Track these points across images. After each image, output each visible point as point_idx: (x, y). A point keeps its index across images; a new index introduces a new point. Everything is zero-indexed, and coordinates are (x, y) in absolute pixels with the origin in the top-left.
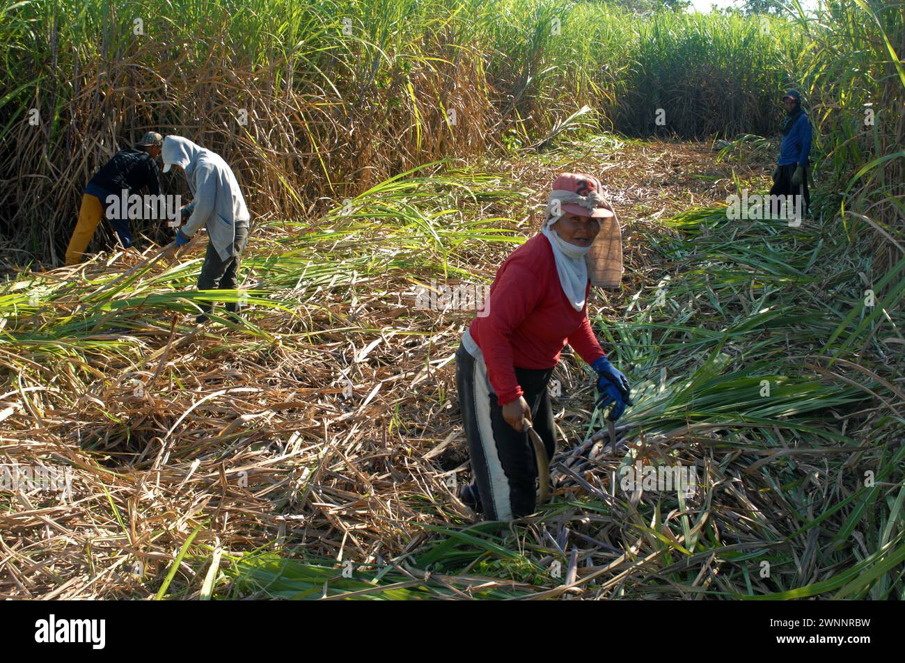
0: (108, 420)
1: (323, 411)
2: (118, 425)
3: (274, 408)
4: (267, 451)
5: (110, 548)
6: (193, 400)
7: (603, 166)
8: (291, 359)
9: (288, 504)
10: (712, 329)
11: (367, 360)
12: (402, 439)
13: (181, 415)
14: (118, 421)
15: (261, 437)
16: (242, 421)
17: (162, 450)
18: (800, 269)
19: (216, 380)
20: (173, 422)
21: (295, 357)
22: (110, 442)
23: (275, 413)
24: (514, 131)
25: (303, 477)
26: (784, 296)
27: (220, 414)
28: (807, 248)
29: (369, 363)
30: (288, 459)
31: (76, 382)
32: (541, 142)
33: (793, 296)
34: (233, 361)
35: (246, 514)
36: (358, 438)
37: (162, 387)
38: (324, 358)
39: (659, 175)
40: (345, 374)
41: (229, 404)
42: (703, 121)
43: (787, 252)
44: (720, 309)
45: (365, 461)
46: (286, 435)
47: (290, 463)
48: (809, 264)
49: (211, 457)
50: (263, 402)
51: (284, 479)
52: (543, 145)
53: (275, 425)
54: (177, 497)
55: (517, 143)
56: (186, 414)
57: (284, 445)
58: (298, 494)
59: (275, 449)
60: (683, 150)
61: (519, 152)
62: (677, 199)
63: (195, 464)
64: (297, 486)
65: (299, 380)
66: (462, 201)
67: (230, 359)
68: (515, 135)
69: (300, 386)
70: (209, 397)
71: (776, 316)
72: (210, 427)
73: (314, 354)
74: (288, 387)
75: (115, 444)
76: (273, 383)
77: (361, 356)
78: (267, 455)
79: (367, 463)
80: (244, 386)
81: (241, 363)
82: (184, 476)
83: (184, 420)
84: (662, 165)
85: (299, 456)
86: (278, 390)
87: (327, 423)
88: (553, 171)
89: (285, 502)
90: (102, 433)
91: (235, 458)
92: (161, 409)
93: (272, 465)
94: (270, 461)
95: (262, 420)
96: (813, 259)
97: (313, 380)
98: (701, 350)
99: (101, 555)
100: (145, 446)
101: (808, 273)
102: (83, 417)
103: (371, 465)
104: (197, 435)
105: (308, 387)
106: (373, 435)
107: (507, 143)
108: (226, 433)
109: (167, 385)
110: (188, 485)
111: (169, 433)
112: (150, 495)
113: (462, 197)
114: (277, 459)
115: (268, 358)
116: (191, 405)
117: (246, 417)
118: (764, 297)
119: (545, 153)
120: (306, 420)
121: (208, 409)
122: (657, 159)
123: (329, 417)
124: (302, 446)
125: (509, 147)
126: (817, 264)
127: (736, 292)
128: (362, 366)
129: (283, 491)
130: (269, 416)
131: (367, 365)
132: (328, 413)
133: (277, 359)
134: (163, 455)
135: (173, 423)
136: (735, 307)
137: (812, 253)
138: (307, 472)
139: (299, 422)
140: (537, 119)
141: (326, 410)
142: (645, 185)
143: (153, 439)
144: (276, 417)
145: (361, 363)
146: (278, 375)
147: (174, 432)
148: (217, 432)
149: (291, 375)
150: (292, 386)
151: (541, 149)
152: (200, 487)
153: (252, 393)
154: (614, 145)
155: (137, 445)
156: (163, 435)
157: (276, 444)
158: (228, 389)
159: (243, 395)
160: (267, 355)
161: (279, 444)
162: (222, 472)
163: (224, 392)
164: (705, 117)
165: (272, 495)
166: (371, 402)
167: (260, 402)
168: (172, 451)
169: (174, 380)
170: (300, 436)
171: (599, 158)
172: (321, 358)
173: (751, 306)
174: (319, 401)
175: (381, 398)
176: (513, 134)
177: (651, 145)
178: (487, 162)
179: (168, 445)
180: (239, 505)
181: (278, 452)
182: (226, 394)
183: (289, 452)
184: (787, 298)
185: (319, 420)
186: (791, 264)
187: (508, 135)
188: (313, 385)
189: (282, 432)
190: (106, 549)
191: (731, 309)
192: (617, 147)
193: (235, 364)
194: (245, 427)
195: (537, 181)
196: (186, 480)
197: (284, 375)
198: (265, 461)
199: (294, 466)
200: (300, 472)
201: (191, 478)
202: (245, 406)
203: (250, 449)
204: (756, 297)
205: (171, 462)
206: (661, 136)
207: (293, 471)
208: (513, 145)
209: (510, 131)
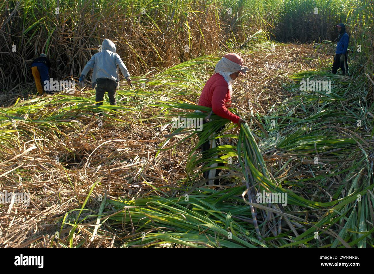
0: (67, 151)
1: (148, 148)
2: (71, 153)
3: (129, 147)
4: (126, 163)
5: (67, 195)
6: (99, 144)
7: (267, 54)
8: (136, 129)
9: (133, 181)
10: (302, 119)
11: (166, 130)
12: (177, 158)
13: (94, 149)
14: (71, 151)
15: (124, 157)
16: (117, 152)
17: (87, 162)
18: (341, 96)
19: (108, 137)
20: (91, 151)
21: (138, 128)
22: (68, 159)
23: (130, 149)
25: (139, 171)
26: (331, 106)
27: (109, 149)
28: (345, 87)
29: (167, 131)
30: (134, 165)
31: (55, 137)
32: (242, 44)
33: (335, 106)
34: (114, 130)
35: (118, 185)
36: (160, 158)
37: (87, 139)
38: (150, 129)
39: (290, 58)
40: (157, 135)
41: (112, 145)
42: (310, 35)
43: (336, 88)
44: (305, 111)
45: (162, 166)
46: (133, 157)
47: (135, 167)
48: (345, 94)
49: (106, 165)
50: (125, 145)
51: (132, 173)
52: (243, 46)
53: (130, 153)
54: (92, 179)
55: (233, 45)
56: (96, 149)
57: (133, 160)
58: (137, 178)
59: (129, 162)
60: (301, 48)
61: (233, 48)
62: (296, 68)
63: (99, 167)
64: (137, 175)
65: (140, 137)
66: (207, 68)
67: (114, 129)
68: (231, 42)
69: (140, 139)
70: (105, 143)
71: (327, 113)
72: (105, 154)
73: (146, 127)
74: (135, 140)
75: (69, 160)
76: (130, 138)
77: (164, 128)
78: (126, 164)
79: (163, 167)
80: (118, 139)
81: (117, 130)
82: (95, 171)
83: (95, 151)
84: (292, 54)
85: (138, 164)
86: (131, 140)
87: (149, 152)
88: (246, 56)
89: (132, 181)
90: (65, 156)
91: (114, 165)
92: (87, 147)
93: (129, 167)
94: (127, 166)
95: (125, 151)
96: (347, 92)
97: (145, 137)
98: (295, 126)
99: (64, 198)
100: (81, 161)
101: (344, 97)
102: (58, 150)
103: (164, 167)
104: (100, 157)
105: (143, 139)
106: (166, 157)
107: (228, 45)
108: (110, 156)
109: (89, 138)
110: (97, 174)
111: (90, 156)
112: (82, 178)
113: (208, 67)
114: (130, 165)
115: (128, 129)
116: (98, 146)
117: (118, 150)
118: (323, 106)
119: (244, 49)
120: (141, 151)
121: (104, 147)
122: (290, 51)
123: (150, 150)
124: (139, 161)
125: (229, 47)
126: (348, 94)
127: (313, 104)
128: (164, 132)
129: (132, 177)
130: (127, 150)
131: (166, 131)
132: (150, 149)
133: (131, 129)
134: (88, 164)
135: (91, 153)
136: (311, 110)
137: (346, 89)
138: (140, 170)
139: (139, 152)
140: (240, 35)
141: (149, 148)
142: (284, 62)
143: (84, 158)
144: (130, 150)
145: (164, 131)
146: (132, 135)
147: (92, 155)
148: (108, 156)
149: (137, 135)
150: (137, 139)
151: (242, 48)
152: (101, 175)
153: (121, 142)
155: (78, 160)
156: (87, 157)
157: (129, 160)
158: (112, 140)
159: (118, 142)
160: (128, 128)
161: (131, 160)
162: (109, 170)
163: (111, 141)
164: (311, 34)
165: (128, 178)
166: (166, 145)
167: (124, 145)
168: (91, 163)
169: (92, 137)
170: (139, 157)
171: (266, 51)
172: (148, 129)
173: (318, 110)
174: (147, 145)
175: (170, 143)
176: (230, 41)
177: (287, 45)
178: (220, 53)
179: (89, 160)
180: (115, 181)
181: (130, 163)
182: (112, 142)
183: (134, 163)
184: (332, 107)
185: (147, 151)
186: (337, 93)
187: (228, 42)
188: (145, 139)
189: (132, 156)
190: (66, 196)
191: (310, 111)
193: (115, 131)
194: (118, 154)
196: (96, 172)
197: (134, 135)
198: (125, 166)
199: (136, 168)
200: (138, 170)
201: (98, 171)
202: (118, 146)
203: (120, 162)
204: (320, 106)
205: (91, 166)
206: (293, 42)
207: (135, 170)
208: (230, 46)
209: (229, 40)
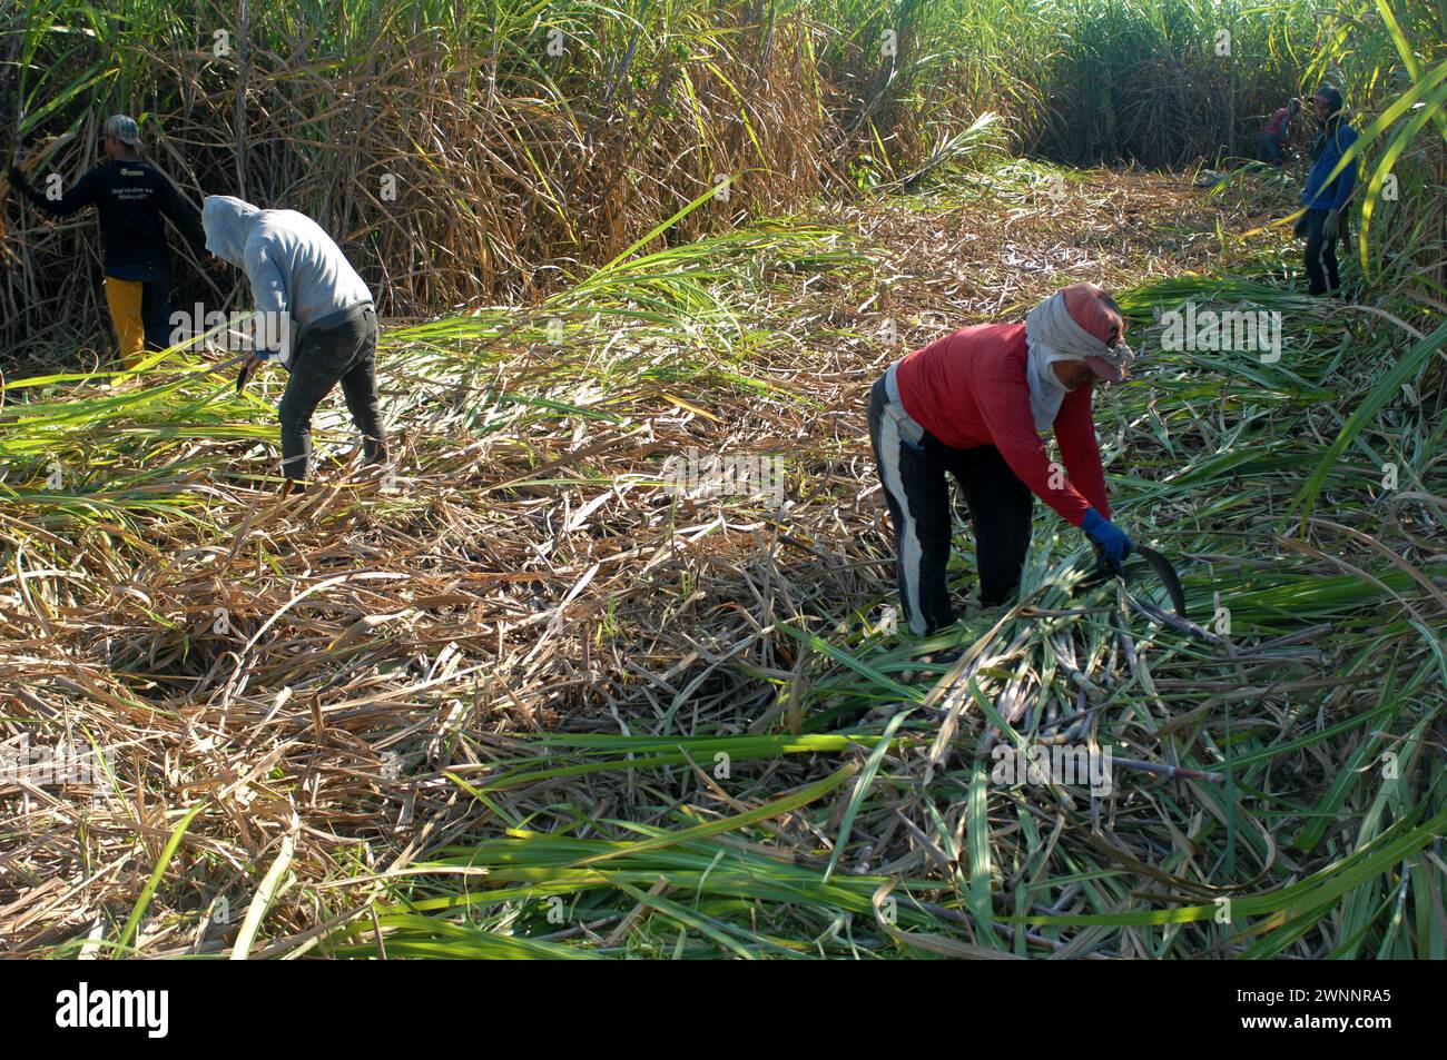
0: (155, 623)
1: (500, 610)
2: (171, 631)
3: (419, 605)
4: (403, 675)
5: (126, 831)
6: (293, 592)
7: (1013, 214)
8: (462, 524)
9: (423, 762)
10: (1152, 479)
11: (586, 527)
12: (618, 655)
13: (271, 615)
14: (170, 625)
15: (395, 652)
16: (367, 626)
17: (237, 672)
18: (1312, 380)
19: (338, 559)
20: (259, 625)
21: (469, 522)
22: (158, 658)
23: (423, 613)
24: (869, 158)
25: (452, 717)
26: (1275, 423)
27: (336, 614)
28: (1323, 344)
29: (588, 531)
30: (434, 687)
31: (114, 563)
32: (912, 175)
33: (1290, 423)
34: (367, 529)
35: (355, 776)
36: (547, 654)
37: (246, 571)
38: (517, 525)
39: (1104, 228)
40: (543, 554)
41: (349, 599)
43: (1293, 351)
44: (1168, 445)
46: (434, 649)
47: (436, 693)
48: (1328, 372)
49: (314, 684)
50: (407, 596)
51: (423, 721)
52: (917, 179)
53: (419, 633)
54: (249, 749)
55: (875, 177)
56: (278, 614)
57: (431, 663)
58: (441, 745)
59: (415, 668)
60: (1147, 188)
61: (877, 191)
62: (1125, 266)
63: (284, 695)
64: (441, 732)
65: (472, 559)
66: (771, 270)
67: (364, 526)
68: (869, 164)
69: (472, 569)
70: (320, 587)
71: (1256, 456)
72: (318, 634)
73: (501, 517)
74: (453, 570)
75: (165, 663)
76: (428, 565)
77: (575, 520)
78: (402, 681)
79: (556, 694)
80: (380, 569)
81: (379, 532)
82: (264, 715)
83: (277, 623)
84: (1109, 211)
85: (452, 682)
86: (436, 575)
87: (504, 629)
88: (927, 222)
89: (421, 757)
90: (146, 645)
91: (350, 686)
92: (240, 607)
93: (410, 697)
94: (406, 690)
95: (400, 624)
96: (1335, 363)
97: (495, 560)
98: (1125, 511)
99: (110, 842)
100: (212, 663)
101: (1325, 385)
102: (118, 618)
103: (562, 698)
104: (296, 649)
105: (486, 570)
106: (572, 650)
107: (856, 179)
108: (340, 645)
109: (253, 568)
110: (272, 728)
111: (249, 645)
112: (204, 745)
113: (772, 264)
114: (418, 686)
115: (423, 524)
116: (289, 600)
117: (372, 620)
118: (1242, 425)
119: (918, 193)
120: (471, 625)
121: (316, 608)
122: (1102, 201)
123: (511, 620)
124: (461, 666)
125: (860, 183)
126: (1341, 371)
127: (1197, 417)
128: (576, 537)
129: (421, 740)
130: (411, 619)
131: (584, 534)
132: (509, 613)
133: (438, 525)
134: (238, 681)
135: (258, 627)
136: (1193, 441)
137: (1334, 354)
138: (458, 707)
139: (461, 628)
140: (906, 138)
141: (505, 608)
142: (1077, 245)
143: (224, 654)
144: (424, 619)
145: (574, 532)
146: (438, 551)
147: (261, 641)
148: (327, 644)
149: (460, 551)
150: (459, 569)
151: (911, 187)
152: (288, 733)
153: (389, 581)
154: (1034, 179)
155: (200, 661)
156: (238, 648)
157: (418, 662)
158: (351, 575)
159: (378, 582)
160: (423, 519)
161: (424, 663)
162: (316, 709)
163: (343, 579)
165: (404, 745)
166: (580, 594)
167: (403, 595)
168: (252, 674)
169: (266, 561)
170: (457, 651)
171: (1007, 200)
172: (512, 523)
173: (1219, 440)
174: (501, 593)
175: (596, 589)
176: (867, 162)
177: (1094, 179)
178: (823, 208)
179: (246, 664)
180: (347, 762)
181: (421, 676)
182: (347, 582)
183: (437, 675)
184: (1280, 427)
185: (493, 624)
186: (1296, 370)
187: (858, 164)
188: (495, 567)
189: (429, 644)
190: (119, 833)
191: (1186, 444)
192: (1039, 182)
193: (371, 533)
194: (372, 636)
195: (901, 238)
196: (268, 720)
197: (448, 550)
198: (395, 688)
199: (440, 699)
200: (448, 708)
201: (276, 716)
202: (375, 602)
203: (376, 671)
204: (1230, 424)
205: (251, 691)
206: (1113, 165)
207: (440, 708)
208: (867, 181)
209: (861, 157)
